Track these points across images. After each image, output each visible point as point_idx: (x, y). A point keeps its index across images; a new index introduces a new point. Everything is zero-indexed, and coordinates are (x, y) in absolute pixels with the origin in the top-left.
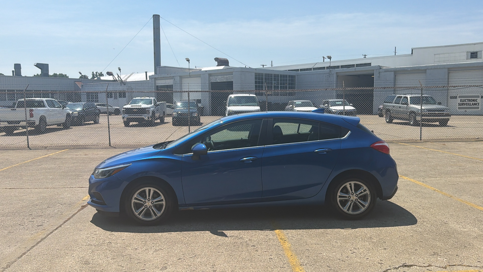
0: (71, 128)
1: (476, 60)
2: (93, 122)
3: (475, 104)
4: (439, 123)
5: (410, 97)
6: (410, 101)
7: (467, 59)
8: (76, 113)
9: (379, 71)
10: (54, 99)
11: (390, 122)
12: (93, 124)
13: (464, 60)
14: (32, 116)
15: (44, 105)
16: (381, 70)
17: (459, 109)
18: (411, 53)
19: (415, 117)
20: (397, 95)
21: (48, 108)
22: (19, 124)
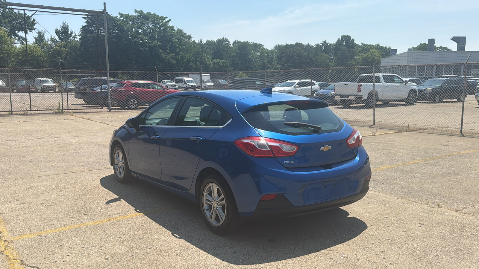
0: (415, 105)
2: (456, 100)
8: (430, 90)
10: (396, 75)
12: (456, 102)
14: (359, 90)
15: (379, 81)
21: (384, 83)
22: (348, 98)
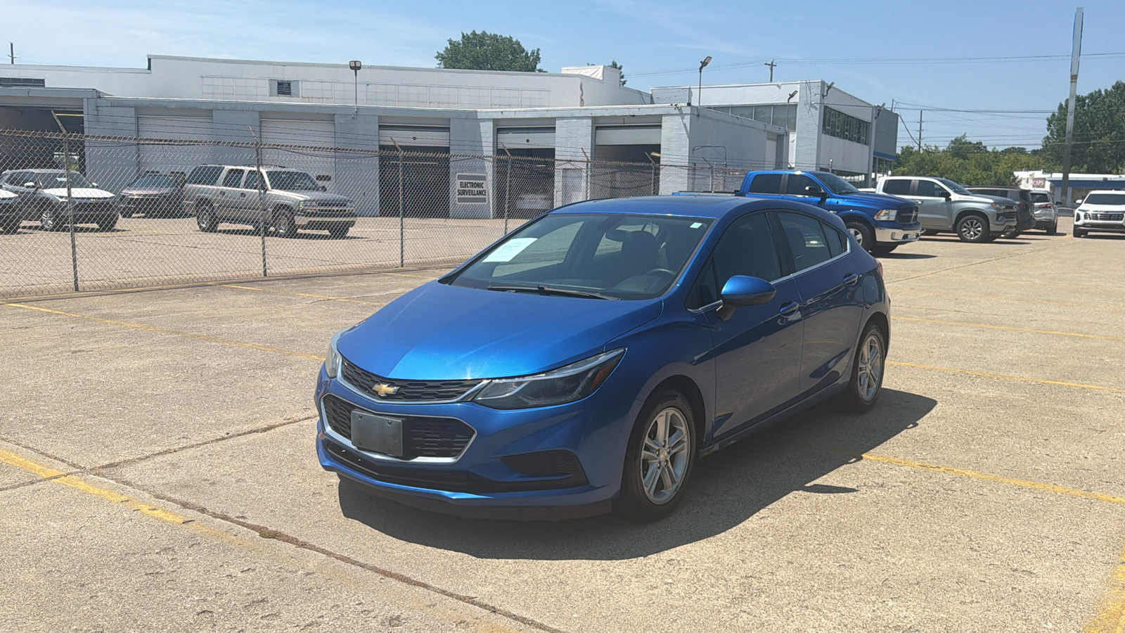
1: (288, 98)
3: (480, 193)
4: (330, 232)
5: (267, 172)
6: (270, 180)
7: (271, 95)
9: (96, 103)
11: (212, 229)
13: (263, 95)
16: (100, 102)
17: (459, 202)
18: (147, 68)
19: (293, 219)
20: (226, 167)
